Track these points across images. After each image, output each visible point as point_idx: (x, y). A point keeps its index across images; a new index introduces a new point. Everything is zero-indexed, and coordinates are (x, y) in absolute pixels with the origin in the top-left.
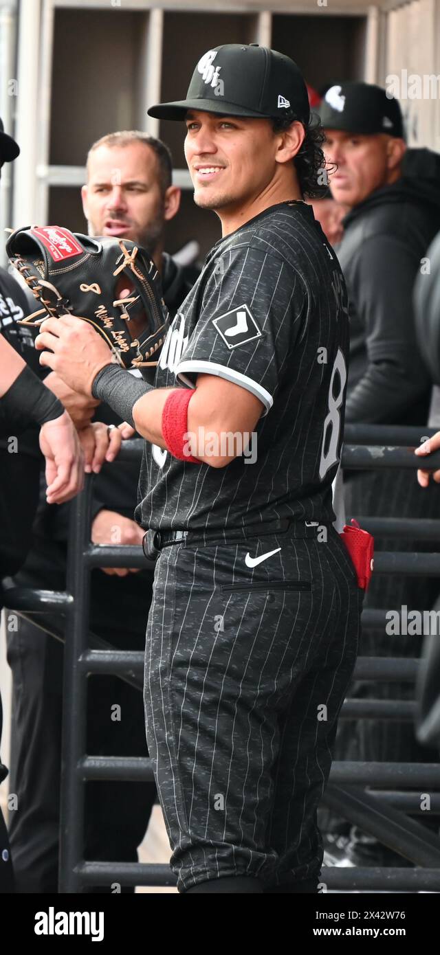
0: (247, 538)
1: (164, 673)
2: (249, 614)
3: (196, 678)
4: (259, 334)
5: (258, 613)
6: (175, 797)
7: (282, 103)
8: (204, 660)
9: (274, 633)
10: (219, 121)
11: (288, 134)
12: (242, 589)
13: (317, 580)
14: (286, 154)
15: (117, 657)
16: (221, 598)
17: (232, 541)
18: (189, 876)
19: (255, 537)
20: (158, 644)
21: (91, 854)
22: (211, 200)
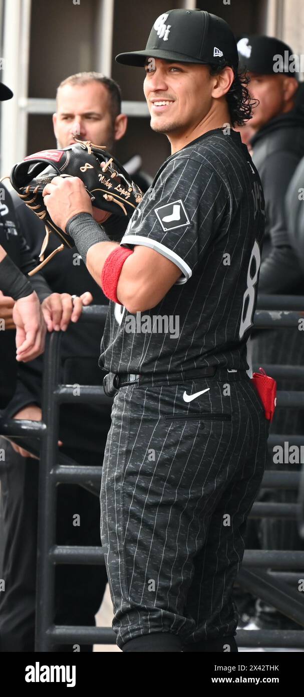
0: (185, 380)
1: (118, 479)
2: (186, 438)
3: (143, 485)
4: (188, 223)
5: (191, 437)
6: (120, 573)
7: (217, 53)
8: (150, 471)
9: (203, 452)
10: (169, 65)
11: (221, 76)
12: (181, 418)
13: (236, 413)
14: (219, 91)
15: (79, 471)
16: (164, 425)
17: (173, 383)
18: (127, 633)
19: (191, 380)
20: (115, 458)
21: (60, 620)
22: (163, 125)
